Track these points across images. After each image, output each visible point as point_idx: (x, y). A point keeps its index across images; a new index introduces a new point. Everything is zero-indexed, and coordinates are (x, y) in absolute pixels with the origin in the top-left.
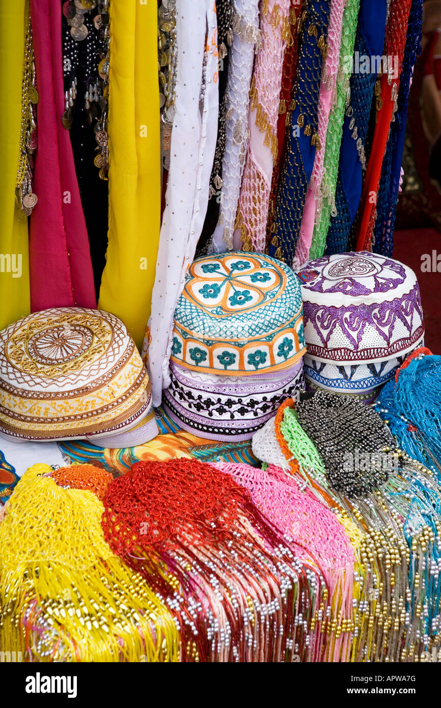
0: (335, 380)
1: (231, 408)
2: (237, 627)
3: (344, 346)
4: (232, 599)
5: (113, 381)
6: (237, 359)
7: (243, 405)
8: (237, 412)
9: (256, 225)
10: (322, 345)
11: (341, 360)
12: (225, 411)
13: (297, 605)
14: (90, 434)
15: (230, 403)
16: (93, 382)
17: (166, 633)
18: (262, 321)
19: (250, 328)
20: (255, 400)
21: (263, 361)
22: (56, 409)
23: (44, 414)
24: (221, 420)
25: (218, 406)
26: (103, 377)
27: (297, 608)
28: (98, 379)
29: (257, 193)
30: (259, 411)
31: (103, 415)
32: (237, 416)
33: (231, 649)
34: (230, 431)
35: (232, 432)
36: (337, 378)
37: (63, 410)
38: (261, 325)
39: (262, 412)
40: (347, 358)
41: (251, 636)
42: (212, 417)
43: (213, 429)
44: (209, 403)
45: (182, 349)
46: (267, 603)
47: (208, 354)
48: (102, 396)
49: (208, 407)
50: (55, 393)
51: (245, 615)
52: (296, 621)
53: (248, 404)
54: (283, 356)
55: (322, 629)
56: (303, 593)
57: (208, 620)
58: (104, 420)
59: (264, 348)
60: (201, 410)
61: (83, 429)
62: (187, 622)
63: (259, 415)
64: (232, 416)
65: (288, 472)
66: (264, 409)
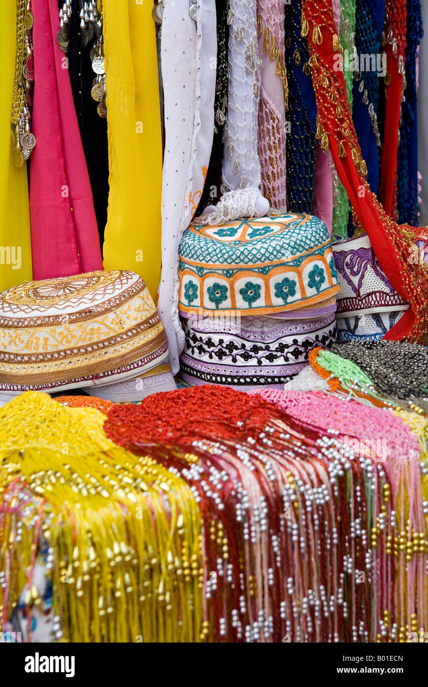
0: (372, 335)
1: (257, 354)
2: (275, 505)
3: (379, 289)
4: (267, 471)
5: (120, 309)
6: (262, 292)
7: (270, 351)
8: (264, 358)
9: (274, 180)
10: (354, 295)
11: (376, 306)
12: (251, 357)
13: (352, 506)
14: (97, 377)
15: (256, 349)
16: (97, 306)
17: (181, 506)
18: (287, 241)
19: (274, 249)
20: (284, 343)
21: (293, 293)
22: (56, 339)
23: (43, 348)
24: (247, 366)
25: (242, 352)
26: (109, 301)
27: (352, 511)
28: (104, 303)
29: (273, 138)
30: (289, 355)
31: (111, 350)
32: (265, 362)
33: (270, 542)
34: (258, 380)
35: (261, 380)
36: (374, 332)
37: (64, 340)
38: (287, 246)
39: (293, 357)
40: (383, 303)
41: (295, 526)
42: (237, 364)
43: (239, 380)
44: (231, 346)
45: (198, 293)
46: (313, 487)
47: (229, 290)
48: (108, 323)
49: (231, 351)
50: (53, 316)
51: (285, 493)
52: (352, 529)
53: (277, 349)
54: (314, 288)
55: (387, 548)
56: (358, 488)
57: (237, 493)
58: (113, 356)
59: (292, 276)
60: (224, 357)
61: (89, 368)
62: (209, 494)
63: (291, 362)
64: (260, 362)
65: (328, 390)
66: (296, 353)
